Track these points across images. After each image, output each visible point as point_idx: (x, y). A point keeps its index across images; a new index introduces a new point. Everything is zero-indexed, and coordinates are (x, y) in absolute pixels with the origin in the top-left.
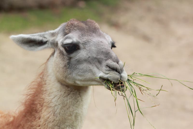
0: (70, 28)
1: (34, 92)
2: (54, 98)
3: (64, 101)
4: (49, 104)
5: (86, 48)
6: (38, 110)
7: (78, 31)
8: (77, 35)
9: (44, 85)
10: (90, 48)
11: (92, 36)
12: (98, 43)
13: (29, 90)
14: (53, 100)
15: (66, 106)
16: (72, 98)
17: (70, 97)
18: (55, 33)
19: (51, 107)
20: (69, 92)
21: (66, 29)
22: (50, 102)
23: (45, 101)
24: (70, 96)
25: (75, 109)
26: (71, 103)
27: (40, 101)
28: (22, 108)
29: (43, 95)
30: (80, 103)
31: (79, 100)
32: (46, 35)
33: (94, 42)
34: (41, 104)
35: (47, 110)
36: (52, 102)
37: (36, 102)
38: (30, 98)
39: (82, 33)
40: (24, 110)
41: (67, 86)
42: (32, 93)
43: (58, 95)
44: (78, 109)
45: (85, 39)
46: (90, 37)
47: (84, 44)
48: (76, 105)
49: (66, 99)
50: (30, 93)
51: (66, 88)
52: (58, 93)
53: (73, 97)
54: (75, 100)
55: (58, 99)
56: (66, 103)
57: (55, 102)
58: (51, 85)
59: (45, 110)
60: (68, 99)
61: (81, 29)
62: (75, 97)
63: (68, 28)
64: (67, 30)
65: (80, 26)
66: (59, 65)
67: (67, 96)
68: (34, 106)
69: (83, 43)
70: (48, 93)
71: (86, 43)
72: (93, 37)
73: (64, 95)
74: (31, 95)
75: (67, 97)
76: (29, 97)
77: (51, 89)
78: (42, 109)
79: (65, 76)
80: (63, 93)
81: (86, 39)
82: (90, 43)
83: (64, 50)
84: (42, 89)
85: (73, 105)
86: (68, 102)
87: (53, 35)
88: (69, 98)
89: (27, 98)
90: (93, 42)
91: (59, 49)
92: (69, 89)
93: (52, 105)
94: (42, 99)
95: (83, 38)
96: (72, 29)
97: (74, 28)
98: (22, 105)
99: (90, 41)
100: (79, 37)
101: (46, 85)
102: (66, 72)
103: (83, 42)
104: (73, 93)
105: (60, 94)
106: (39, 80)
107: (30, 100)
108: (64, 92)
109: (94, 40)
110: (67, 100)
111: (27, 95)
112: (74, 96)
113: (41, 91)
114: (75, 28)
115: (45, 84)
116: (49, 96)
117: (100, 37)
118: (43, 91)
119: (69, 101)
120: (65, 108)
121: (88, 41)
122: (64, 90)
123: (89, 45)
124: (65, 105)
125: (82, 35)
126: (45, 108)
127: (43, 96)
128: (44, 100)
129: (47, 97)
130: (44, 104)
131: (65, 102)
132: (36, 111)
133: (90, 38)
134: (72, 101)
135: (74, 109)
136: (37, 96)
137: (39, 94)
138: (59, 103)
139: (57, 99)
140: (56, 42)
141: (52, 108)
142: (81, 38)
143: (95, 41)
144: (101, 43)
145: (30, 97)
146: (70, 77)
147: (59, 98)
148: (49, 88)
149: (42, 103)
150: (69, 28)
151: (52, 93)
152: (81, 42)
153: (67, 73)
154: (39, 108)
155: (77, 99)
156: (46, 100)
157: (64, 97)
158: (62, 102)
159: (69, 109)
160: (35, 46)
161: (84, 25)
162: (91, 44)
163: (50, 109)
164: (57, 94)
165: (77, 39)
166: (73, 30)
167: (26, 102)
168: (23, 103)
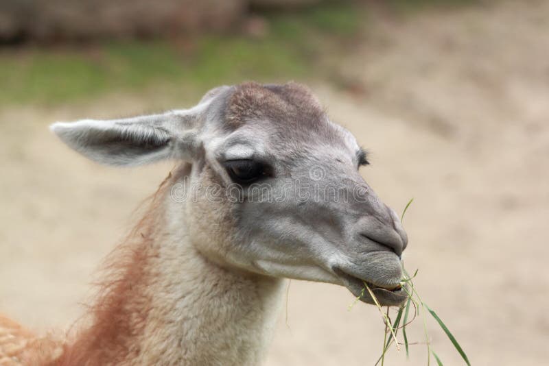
0: (242, 111)
1: (122, 277)
2: (183, 297)
3: (210, 310)
4: (165, 314)
5: (292, 174)
6: (134, 330)
7: (267, 121)
8: (266, 134)
9: (152, 256)
10: (305, 176)
11: (308, 139)
12: (327, 164)
13: (110, 272)
14: (180, 305)
15: (215, 320)
16: (235, 300)
17: (229, 299)
18: (194, 117)
19: (170, 322)
20: (228, 283)
21: (232, 110)
22: (169, 307)
23: (154, 304)
24: (232, 296)
25: (240, 332)
26: (229, 315)
27: (139, 303)
28: (89, 322)
29: (147, 285)
30: (256, 316)
31: (255, 309)
32: (166, 123)
33: (316, 159)
34: (143, 312)
35: (160, 331)
36: (175, 310)
37: (128, 307)
38: (113, 293)
39: (281, 131)
40: (93, 327)
41: (226, 269)
42: (118, 279)
43: (195, 292)
44: (248, 331)
45: (290, 148)
46: (304, 143)
47: (288, 163)
48: (244, 321)
49: (217, 302)
50: (110, 279)
51: (221, 274)
52: (196, 286)
53: (238, 298)
54: (245, 308)
55: (195, 301)
56: (216, 314)
57: (186, 309)
58: (175, 262)
59: (153, 331)
60: (223, 304)
61: (275, 116)
62: (243, 299)
63: (239, 110)
64: (235, 113)
65: (271, 107)
66: (209, 212)
67: (220, 296)
68: (122, 317)
69: (284, 162)
70: (165, 283)
71: (293, 160)
72: (313, 142)
73: (211, 291)
74: (114, 286)
75: (220, 298)
76: (108, 289)
77: (175, 273)
78: (144, 326)
79: (224, 245)
80: (209, 286)
81: (293, 148)
82: (305, 160)
83: (227, 174)
84: (146, 268)
85: (236, 322)
86: (221, 311)
87: (187, 121)
88: (227, 299)
89: (104, 294)
90: (314, 159)
91: (209, 168)
92: (230, 276)
93: (174, 316)
94: (145, 297)
95: (285, 147)
96: (248, 114)
97: (255, 109)
98: (89, 312)
99: (305, 154)
100: (273, 142)
101: (160, 260)
102: (228, 235)
103: (284, 158)
104: (239, 287)
105: (200, 288)
106: (138, 241)
107: (111, 300)
108: (213, 283)
109: (316, 154)
110: (220, 306)
111: (103, 284)
112: (240, 295)
113: (143, 274)
114: (259, 113)
115: (157, 256)
116: (168, 292)
117: (332, 145)
118: (149, 274)
119: (225, 308)
120: (211, 328)
121: (299, 156)
122: (212, 277)
123: (301, 168)
124: (212, 319)
125: (282, 136)
126: (152, 325)
127: (149, 290)
128: (151, 300)
129: (163, 294)
130: (151, 312)
131: (212, 310)
132: (129, 332)
133: (304, 146)
134: (234, 310)
135: (238, 332)
136: (131, 289)
137: (137, 282)
138: (197, 314)
139: (192, 300)
140: (199, 145)
141: (174, 326)
142: (278, 147)
143: (319, 158)
144: (338, 163)
145: (112, 290)
146: (243, 250)
147: (196, 298)
148: (170, 269)
149: (145, 310)
150: (242, 108)
151: (178, 284)
152: (278, 157)
153: (233, 238)
154: (138, 323)
155: (248, 304)
156: (155, 302)
157: (212, 298)
158: (204, 311)
159: (224, 330)
160: (128, 153)
161: (283, 102)
162: (308, 164)
163: (170, 329)
164: (191, 288)
165: (268, 147)
166: (253, 115)
167: (100, 305)
168: (93, 307)
